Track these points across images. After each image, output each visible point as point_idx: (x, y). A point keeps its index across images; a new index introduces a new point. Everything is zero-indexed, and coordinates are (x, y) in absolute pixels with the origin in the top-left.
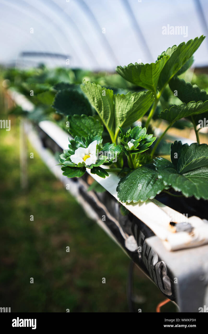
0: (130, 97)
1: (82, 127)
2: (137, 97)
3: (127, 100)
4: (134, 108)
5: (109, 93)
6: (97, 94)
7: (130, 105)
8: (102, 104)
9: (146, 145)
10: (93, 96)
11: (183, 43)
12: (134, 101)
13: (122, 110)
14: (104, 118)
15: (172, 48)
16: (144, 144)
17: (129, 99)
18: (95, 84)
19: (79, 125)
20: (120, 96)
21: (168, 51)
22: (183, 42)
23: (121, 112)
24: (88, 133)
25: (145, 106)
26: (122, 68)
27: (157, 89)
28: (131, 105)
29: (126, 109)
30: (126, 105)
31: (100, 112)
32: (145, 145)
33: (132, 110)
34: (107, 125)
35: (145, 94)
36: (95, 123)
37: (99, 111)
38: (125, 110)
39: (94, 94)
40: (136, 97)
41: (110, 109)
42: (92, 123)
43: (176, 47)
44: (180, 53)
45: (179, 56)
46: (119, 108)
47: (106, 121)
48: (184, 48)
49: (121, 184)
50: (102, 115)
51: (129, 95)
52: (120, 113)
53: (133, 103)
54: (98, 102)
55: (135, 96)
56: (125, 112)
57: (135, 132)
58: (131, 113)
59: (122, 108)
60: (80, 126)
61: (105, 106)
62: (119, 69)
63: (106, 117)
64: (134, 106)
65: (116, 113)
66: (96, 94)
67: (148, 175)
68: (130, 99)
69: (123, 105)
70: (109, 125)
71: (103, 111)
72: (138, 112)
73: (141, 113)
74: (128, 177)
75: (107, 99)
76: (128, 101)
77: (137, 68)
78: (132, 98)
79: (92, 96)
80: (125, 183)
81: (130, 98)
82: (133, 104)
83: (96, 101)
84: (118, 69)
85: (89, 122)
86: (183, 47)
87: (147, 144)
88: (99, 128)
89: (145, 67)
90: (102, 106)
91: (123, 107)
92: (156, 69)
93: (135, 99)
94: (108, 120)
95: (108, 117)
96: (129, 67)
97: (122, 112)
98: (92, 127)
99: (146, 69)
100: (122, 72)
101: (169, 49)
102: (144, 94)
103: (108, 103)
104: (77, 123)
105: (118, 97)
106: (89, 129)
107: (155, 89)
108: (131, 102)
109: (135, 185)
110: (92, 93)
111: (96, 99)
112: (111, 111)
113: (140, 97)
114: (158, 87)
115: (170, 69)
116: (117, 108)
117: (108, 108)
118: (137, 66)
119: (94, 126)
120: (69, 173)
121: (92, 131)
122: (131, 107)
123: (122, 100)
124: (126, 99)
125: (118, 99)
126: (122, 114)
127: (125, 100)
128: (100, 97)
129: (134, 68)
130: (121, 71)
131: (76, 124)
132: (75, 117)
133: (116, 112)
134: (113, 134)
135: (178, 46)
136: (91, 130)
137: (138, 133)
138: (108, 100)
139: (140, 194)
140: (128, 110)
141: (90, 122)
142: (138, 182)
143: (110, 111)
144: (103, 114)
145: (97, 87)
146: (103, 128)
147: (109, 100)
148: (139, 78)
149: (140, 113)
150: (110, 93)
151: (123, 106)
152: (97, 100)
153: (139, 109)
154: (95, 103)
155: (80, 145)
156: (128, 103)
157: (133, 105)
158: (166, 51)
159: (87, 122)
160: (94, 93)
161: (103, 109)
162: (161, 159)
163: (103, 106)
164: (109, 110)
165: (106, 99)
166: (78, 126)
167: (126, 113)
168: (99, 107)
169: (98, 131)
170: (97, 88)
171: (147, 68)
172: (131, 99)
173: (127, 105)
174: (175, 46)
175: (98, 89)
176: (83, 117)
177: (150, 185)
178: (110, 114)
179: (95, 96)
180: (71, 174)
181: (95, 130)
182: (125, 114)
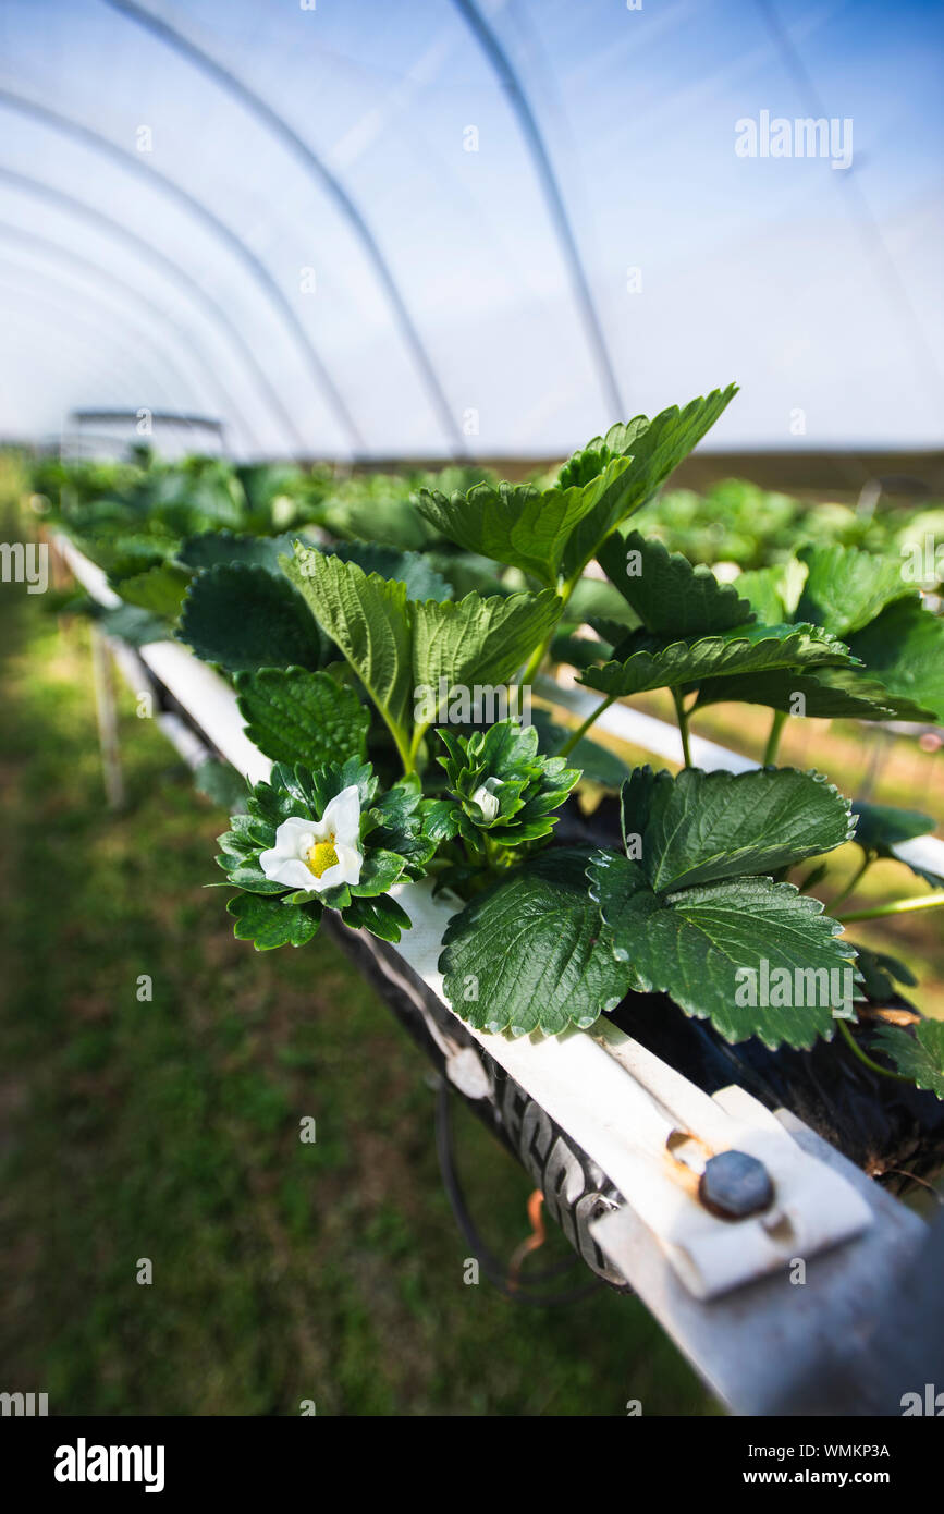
0: (476, 611)
1: (290, 713)
2: (504, 613)
3: (463, 622)
4: (489, 651)
5: (394, 592)
6: (347, 597)
7: (476, 640)
8: (368, 633)
9: (544, 801)
10: (333, 606)
11: (673, 409)
12: (491, 624)
13: (443, 657)
14: (373, 682)
15: (629, 425)
16: (536, 795)
17: (471, 617)
18: (339, 562)
19: (280, 706)
20: (437, 608)
21: (614, 435)
22: (673, 405)
23: (440, 663)
24: (316, 735)
25: (525, 644)
26: (442, 500)
27: (560, 571)
28: (478, 639)
29: (458, 653)
30: (460, 640)
31: (359, 662)
32: (538, 799)
33: (482, 659)
34: (383, 706)
35: (533, 600)
36: (339, 697)
37: (356, 659)
38: (456, 658)
39: (335, 597)
40: (496, 614)
41: (395, 652)
42: (326, 697)
43: (644, 423)
44: (655, 448)
45: (653, 458)
46: (431, 650)
47: (380, 692)
48: (671, 429)
49: (454, 945)
50: (364, 672)
51: (469, 602)
52: (433, 666)
53: (484, 633)
54: (350, 627)
55: (493, 607)
56: (455, 664)
57: (495, 743)
58: (476, 668)
59: (443, 651)
60: (286, 708)
61: (377, 641)
62: (428, 500)
63: (379, 678)
64: (488, 645)
65: (417, 666)
66: (342, 598)
67: (559, 924)
68: (476, 618)
69: (446, 638)
70: (393, 705)
71: (368, 659)
72: (500, 664)
73: (510, 666)
74: (479, 917)
75: (386, 618)
76: (469, 626)
77: (506, 502)
78: (482, 613)
79: (326, 605)
80: (467, 941)
81: (473, 614)
82: (486, 636)
83: (343, 625)
84: (423, 501)
85: (316, 691)
86: (671, 424)
87: (546, 795)
88: (353, 716)
89: (539, 501)
90: (366, 641)
91: (446, 648)
92: (583, 507)
93: (492, 619)
94: (390, 689)
95: (390, 679)
96: (473, 497)
97: (443, 664)
98: (327, 713)
99: (543, 510)
100: (439, 512)
101: (616, 429)
102: (529, 603)
103: (390, 631)
104: (274, 700)
105: (429, 611)
106: (319, 717)
107: (554, 570)
108: (477, 628)
109: (514, 963)
110: (327, 595)
111: (341, 617)
112: (399, 658)
113: (515, 612)
114: (563, 565)
115: (613, 505)
116: (422, 647)
117: (388, 647)
118: (505, 497)
119: (334, 709)
120: (261, 924)
121: (330, 725)
122: (478, 647)
123: (445, 621)
124: (461, 618)
125: (426, 614)
126: (442, 670)
127: (455, 621)
128: (360, 609)
129: (492, 501)
130: (435, 508)
131: (268, 704)
132: (265, 678)
133: (417, 660)
134: (406, 737)
135: (651, 417)
136: (324, 722)
137: (508, 748)
138: (390, 619)
139: (537, 1004)
140: (466, 659)
141: (319, 693)
142: (523, 952)
143: (396, 659)
144: (369, 669)
145: (348, 572)
146: (368, 715)
147: (393, 622)
148: (509, 537)
149: (506, 665)
150: (395, 596)
151: (445, 643)
152: (347, 620)
153: (506, 654)
154: (340, 628)
155: (292, 803)
156: (467, 632)
157: (486, 642)
158: (603, 436)
159: (309, 693)
160: (337, 593)
161: (369, 651)
162: (607, 862)
163: (369, 642)
164: (393, 655)
165: (382, 615)
166: (277, 711)
167: (457, 668)
168: (358, 644)
169: (351, 725)
170: (348, 576)
171: (549, 506)
172: (480, 618)
173: (464, 639)
174: (639, 421)
175: (352, 579)
176: (295, 675)
177: (571, 966)
178: (396, 669)
179: (340, 605)
180: (267, 926)
181: (340, 722)
182: (455, 671)
